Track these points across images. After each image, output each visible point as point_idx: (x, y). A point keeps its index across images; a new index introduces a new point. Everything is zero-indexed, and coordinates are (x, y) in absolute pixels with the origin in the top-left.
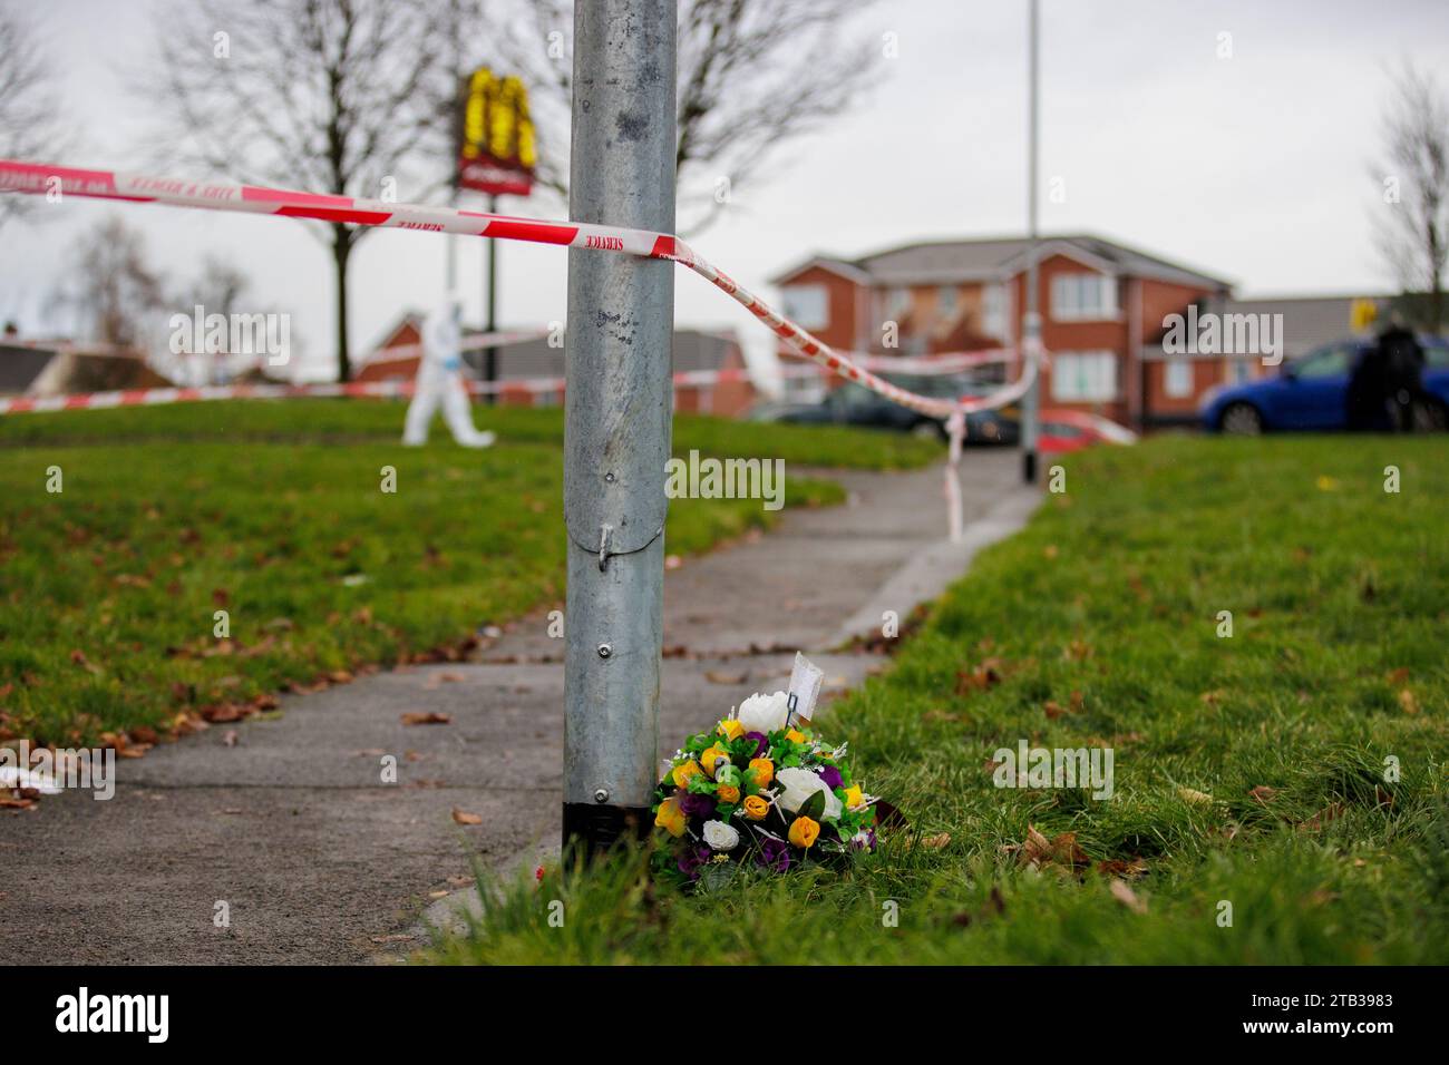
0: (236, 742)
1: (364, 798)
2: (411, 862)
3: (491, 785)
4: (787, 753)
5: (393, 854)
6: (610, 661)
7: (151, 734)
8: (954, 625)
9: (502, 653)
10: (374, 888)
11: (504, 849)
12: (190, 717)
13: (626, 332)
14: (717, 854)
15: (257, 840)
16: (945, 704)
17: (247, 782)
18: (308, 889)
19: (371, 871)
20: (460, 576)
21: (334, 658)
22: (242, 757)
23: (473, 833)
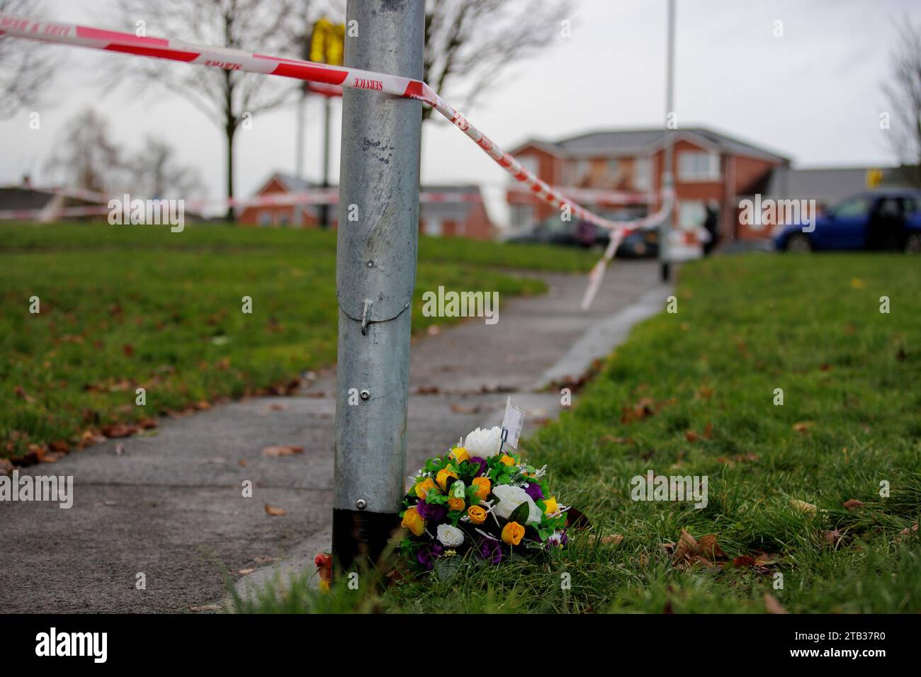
0: (123, 452)
1: (205, 494)
2: (229, 545)
3: (296, 485)
4: (501, 473)
5: (217, 539)
6: (370, 402)
7: (65, 445)
8: (620, 374)
9: (315, 390)
10: (199, 566)
11: (298, 535)
12: (94, 434)
13: (385, 155)
14: (447, 550)
15: (122, 526)
16: (614, 430)
17: (126, 481)
18: (151, 566)
19: (199, 552)
20: (292, 338)
21: (199, 392)
22: (125, 462)
23: (278, 523)
